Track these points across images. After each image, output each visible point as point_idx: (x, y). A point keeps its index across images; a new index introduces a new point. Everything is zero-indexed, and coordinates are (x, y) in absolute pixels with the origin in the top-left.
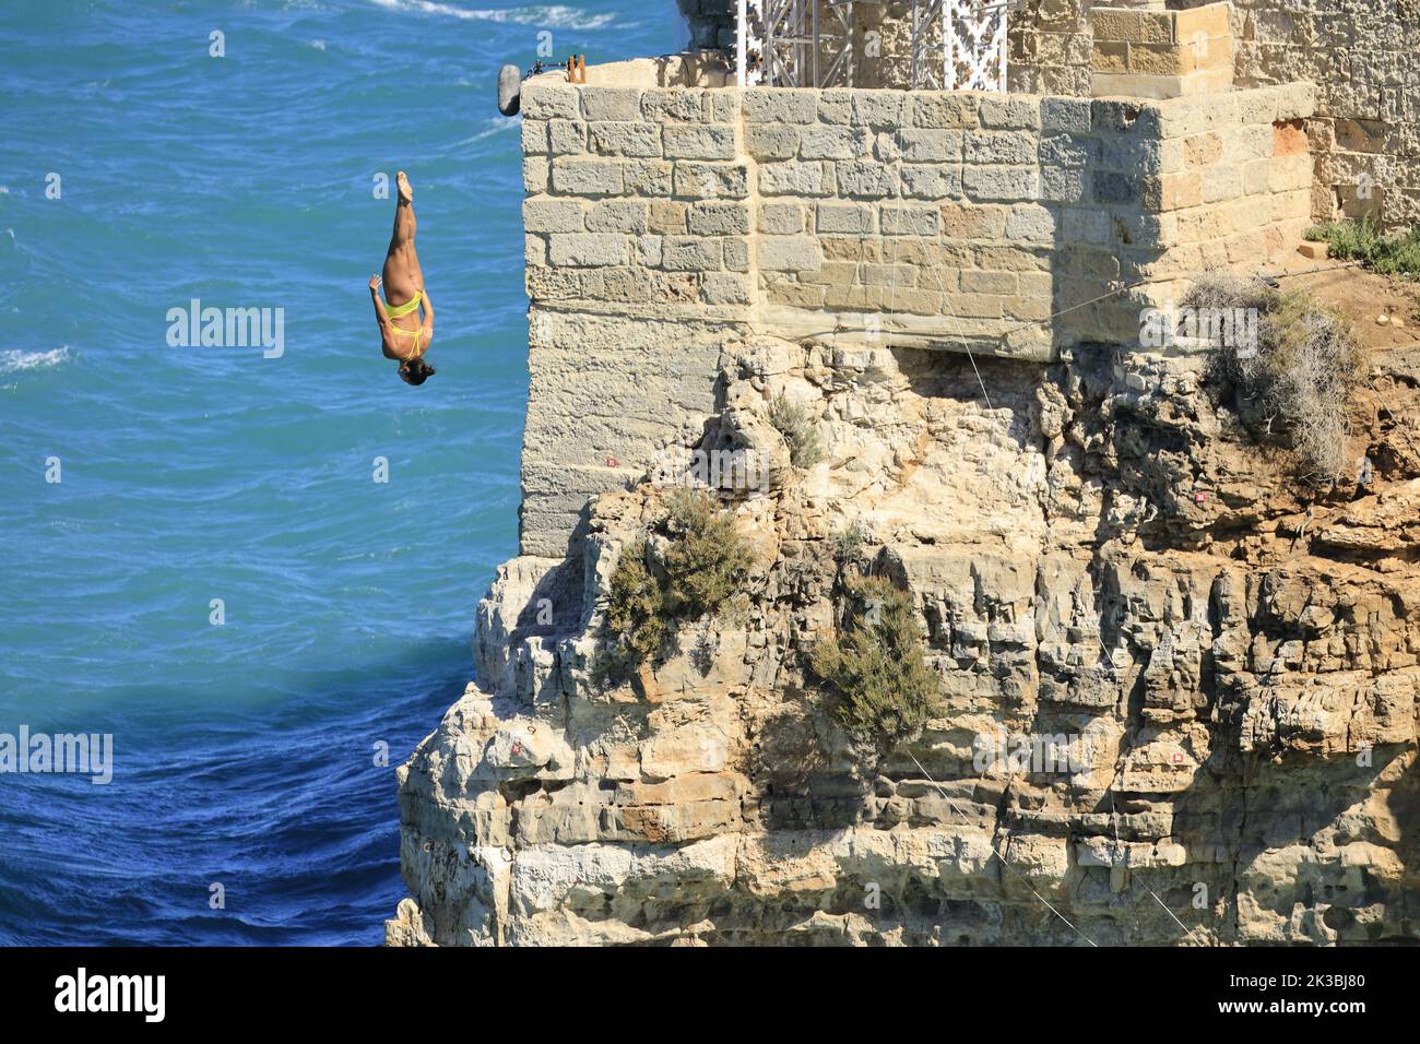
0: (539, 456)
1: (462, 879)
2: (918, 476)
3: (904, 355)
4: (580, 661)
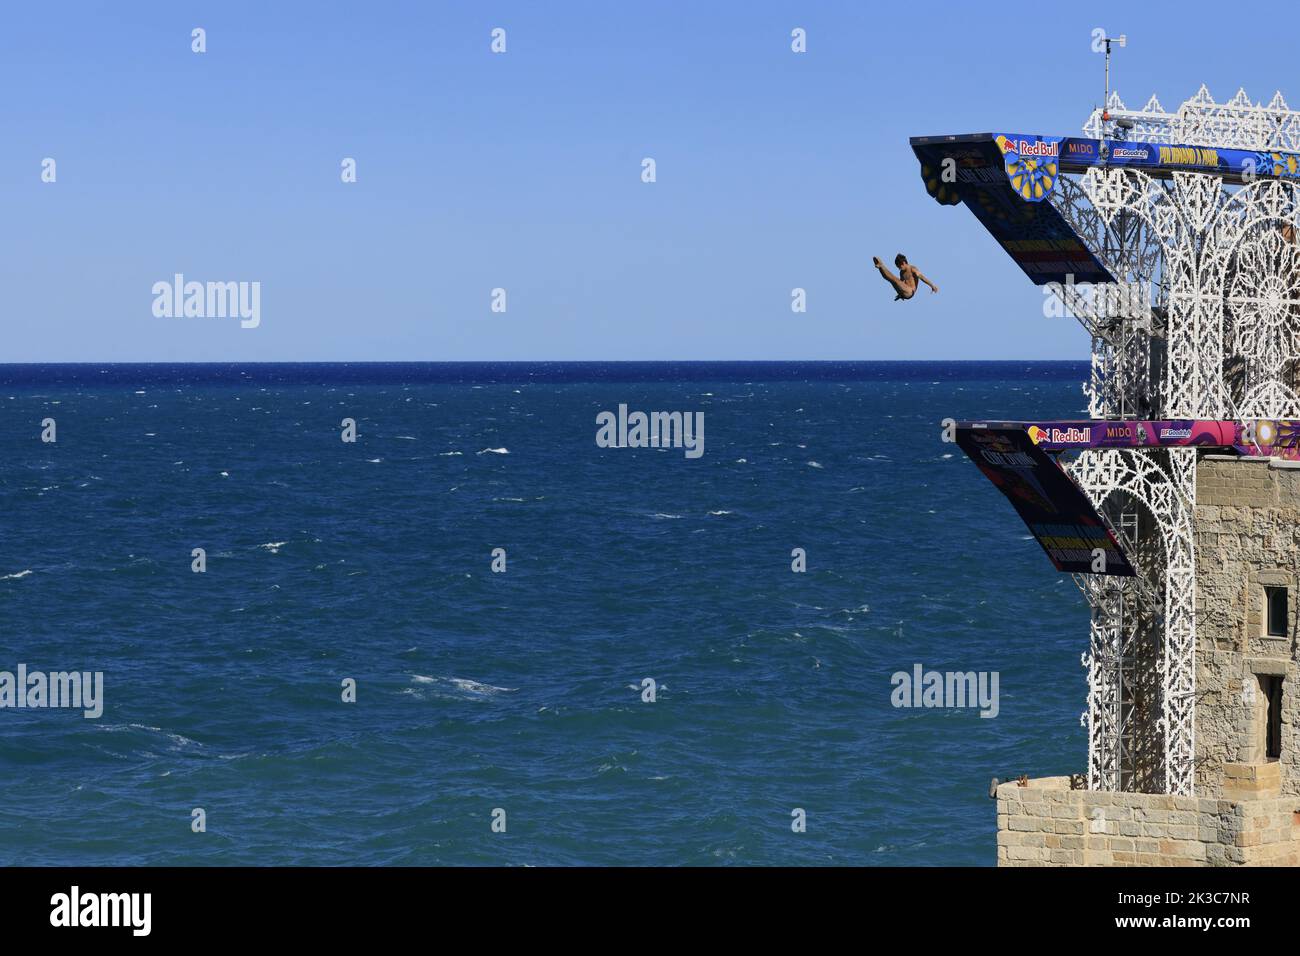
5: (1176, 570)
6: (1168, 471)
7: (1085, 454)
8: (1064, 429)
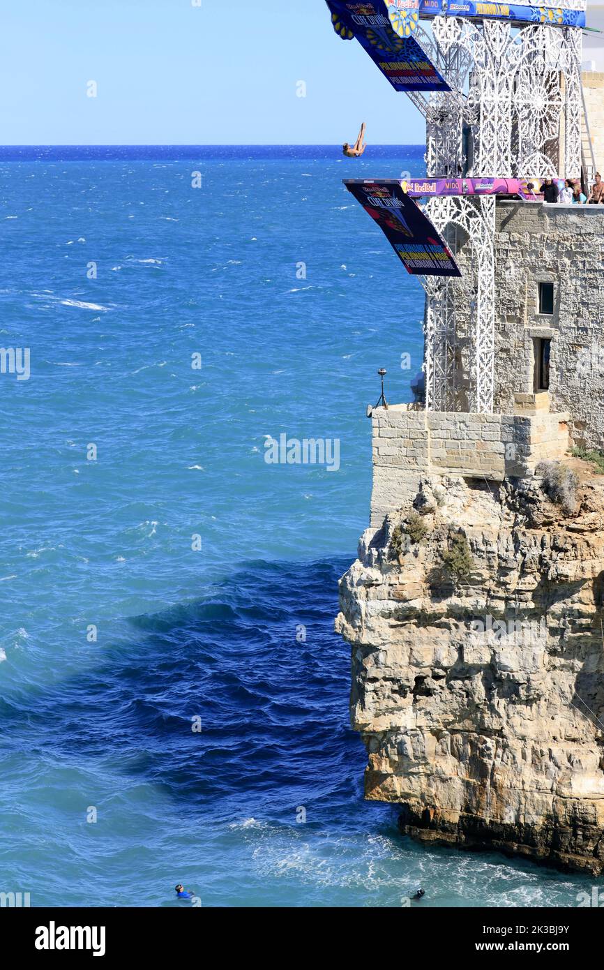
0: (375, 503)
1: (354, 608)
2: (469, 509)
3: (466, 479)
4: (384, 554)
5: (484, 273)
6: (479, 209)
7: (433, 199)
8: (421, 183)
